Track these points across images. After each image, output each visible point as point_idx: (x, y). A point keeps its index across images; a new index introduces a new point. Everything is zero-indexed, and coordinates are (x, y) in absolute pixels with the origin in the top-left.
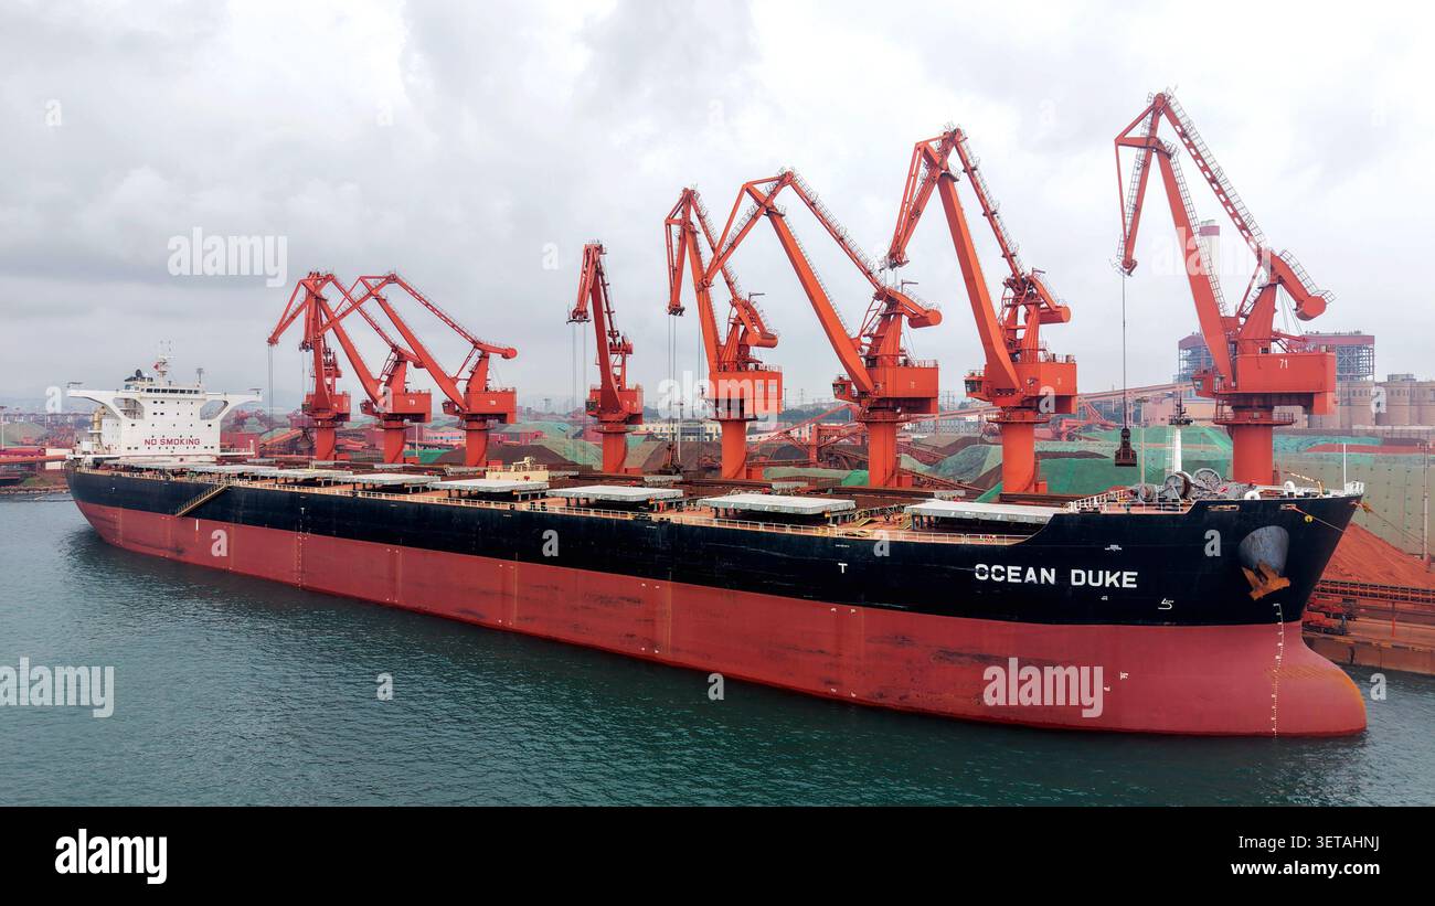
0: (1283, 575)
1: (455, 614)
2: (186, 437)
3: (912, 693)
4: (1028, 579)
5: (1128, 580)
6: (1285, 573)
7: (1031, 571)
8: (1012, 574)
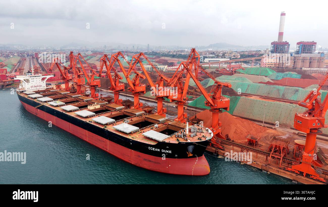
0: (192, 154)
1: (79, 137)
2: (39, 85)
3: (140, 165)
4: (156, 150)
5: (170, 152)
6: (192, 153)
7: (156, 149)
8: (154, 149)
